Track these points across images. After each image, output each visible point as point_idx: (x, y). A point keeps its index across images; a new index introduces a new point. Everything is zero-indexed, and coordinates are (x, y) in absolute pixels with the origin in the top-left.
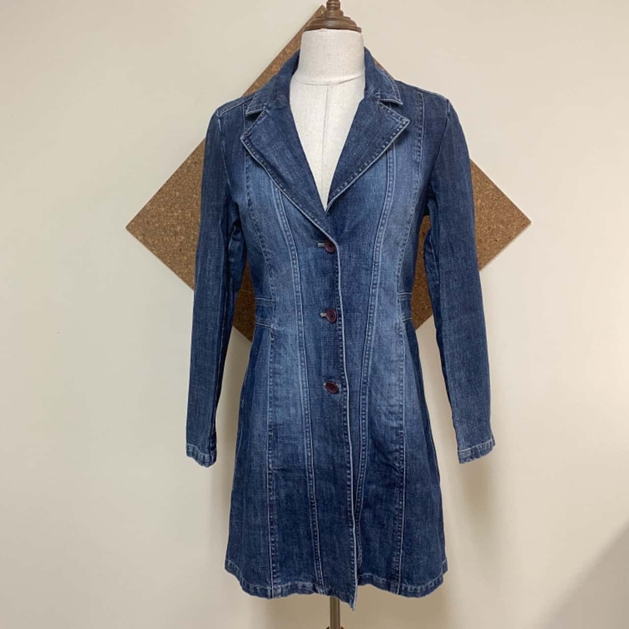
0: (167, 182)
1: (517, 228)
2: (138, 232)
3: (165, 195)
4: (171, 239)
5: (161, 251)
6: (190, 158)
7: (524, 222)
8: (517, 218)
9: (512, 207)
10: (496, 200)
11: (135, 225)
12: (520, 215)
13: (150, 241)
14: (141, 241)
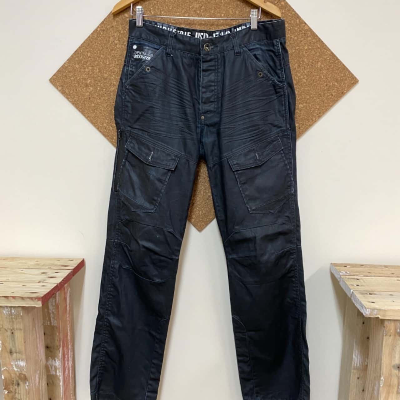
0: (81, 45)
1: (348, 86)
2: (58, 84)
3: (79, 55)
4: (83, 89)
5: (75, 99)
7: (354, 81)
8: (348, 77)
9: (345, 69)
10: (332, 63)
11: (56, 78)
12: (351, 75)
13: (67, 91)
14: (60, 91)
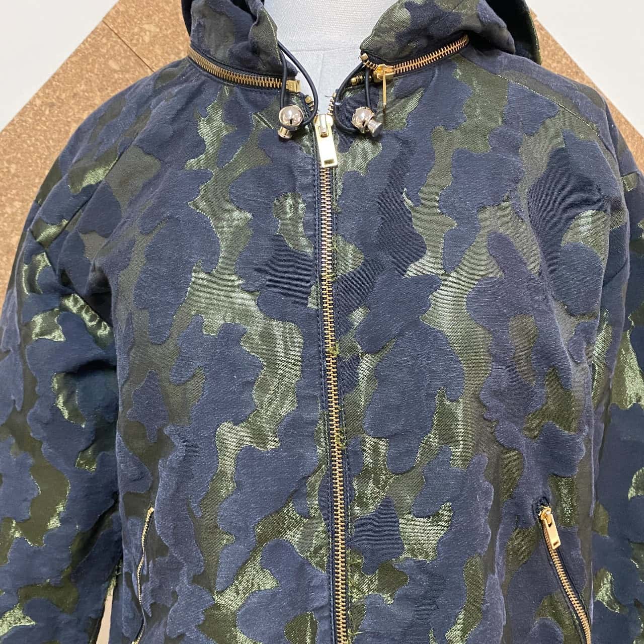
6: (41, 94)
